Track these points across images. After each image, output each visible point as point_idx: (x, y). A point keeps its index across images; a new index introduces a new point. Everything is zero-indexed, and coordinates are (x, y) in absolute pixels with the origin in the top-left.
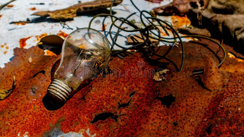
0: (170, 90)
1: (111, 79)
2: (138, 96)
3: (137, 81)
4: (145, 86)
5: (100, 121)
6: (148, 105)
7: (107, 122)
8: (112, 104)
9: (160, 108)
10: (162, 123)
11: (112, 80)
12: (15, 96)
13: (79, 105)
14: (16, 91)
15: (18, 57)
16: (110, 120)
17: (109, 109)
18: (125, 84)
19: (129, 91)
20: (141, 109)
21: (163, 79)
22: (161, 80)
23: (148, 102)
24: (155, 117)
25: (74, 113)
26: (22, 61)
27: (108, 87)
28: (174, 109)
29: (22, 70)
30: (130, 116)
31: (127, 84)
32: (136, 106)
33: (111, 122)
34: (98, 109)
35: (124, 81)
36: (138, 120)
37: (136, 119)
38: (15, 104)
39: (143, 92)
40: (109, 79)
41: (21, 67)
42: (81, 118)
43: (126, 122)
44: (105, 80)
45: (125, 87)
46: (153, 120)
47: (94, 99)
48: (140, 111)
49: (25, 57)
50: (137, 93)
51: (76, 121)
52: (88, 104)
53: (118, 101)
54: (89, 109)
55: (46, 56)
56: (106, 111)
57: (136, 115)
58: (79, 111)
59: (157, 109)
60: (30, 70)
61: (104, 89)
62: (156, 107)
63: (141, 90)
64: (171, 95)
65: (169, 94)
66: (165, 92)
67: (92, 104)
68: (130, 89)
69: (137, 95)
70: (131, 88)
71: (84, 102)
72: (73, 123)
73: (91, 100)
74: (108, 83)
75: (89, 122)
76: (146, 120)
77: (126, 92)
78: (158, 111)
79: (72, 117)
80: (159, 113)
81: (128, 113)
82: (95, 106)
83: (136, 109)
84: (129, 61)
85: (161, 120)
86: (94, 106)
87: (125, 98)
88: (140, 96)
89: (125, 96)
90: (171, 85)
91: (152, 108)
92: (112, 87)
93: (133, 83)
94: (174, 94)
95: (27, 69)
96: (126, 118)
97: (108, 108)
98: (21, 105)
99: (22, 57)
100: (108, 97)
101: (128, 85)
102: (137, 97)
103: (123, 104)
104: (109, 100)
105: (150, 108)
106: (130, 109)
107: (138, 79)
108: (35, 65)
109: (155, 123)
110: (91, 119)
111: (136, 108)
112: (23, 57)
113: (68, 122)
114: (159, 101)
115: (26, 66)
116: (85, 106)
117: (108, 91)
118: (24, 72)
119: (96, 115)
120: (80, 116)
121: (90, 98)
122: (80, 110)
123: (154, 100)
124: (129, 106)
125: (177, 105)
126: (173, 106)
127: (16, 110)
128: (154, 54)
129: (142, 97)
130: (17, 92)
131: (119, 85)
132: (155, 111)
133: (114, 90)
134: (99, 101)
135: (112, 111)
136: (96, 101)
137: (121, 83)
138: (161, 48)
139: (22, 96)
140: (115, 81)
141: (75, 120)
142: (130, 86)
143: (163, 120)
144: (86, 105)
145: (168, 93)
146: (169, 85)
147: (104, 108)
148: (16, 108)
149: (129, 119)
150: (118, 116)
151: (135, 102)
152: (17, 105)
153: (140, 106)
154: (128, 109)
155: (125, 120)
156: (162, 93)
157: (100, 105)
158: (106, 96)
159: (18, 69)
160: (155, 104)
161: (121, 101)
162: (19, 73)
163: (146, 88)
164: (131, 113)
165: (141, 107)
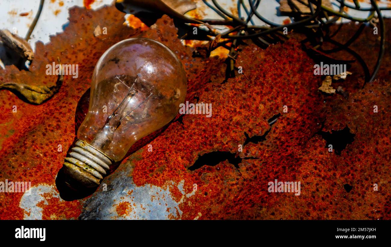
0: (347, 120)
1: (237, 87)
2: (285, 124)
3: (286, 93)
4: (301, 103)
5: (206, 167)
6: (299, 144)
7: (219, 170)
8: (233, 135)
9: (322, 154)
10: (323, 184)
11: (238, 89)
12: (60, 100)
13: (170, 134)
14: (63, 91)
15: (75, 25)
16: (225, 167)
17: (226, 146)
18: (262, 98)
19: (270, 112)
20: (287, 151)
21: (338, 90)
22: (333, 91)
23: (301, 139)
24: (310, 172)
25: (160, 148)
26: (82, 33)
27: (229, 102)
28: (350, 157)
29: (80, 50)
30: (263, 163)
31: (266, 97)
32: (278, 143)
33: (226, 171)
34: (204, 144)
35: (261, 92)
36: (276, 173)
37: (273, 170)
38: (57, 118)
39: (295, 117)
40: (234, 87)
41: (79, 44)
42: (170, 158)
43: (254, 172)
44: (226, 89)
45: (262, 103)
46: (306, 177)
47: (199, 124)
48: (283, 154)
49: (89, 24)
50: (284, 118)
51: (162, 163)
52: (188, 132)
53: (246, 130)
54: (188, 144)
55: (126, 26)
56: (221, 148)
57: (275, 161)
58: (170, 144)
59: (315, 155)
60: (94, 52)
61: (222, 106)
62: (314, 151)
63: (292, 112)
64: (347, 129)
65: (343, 128)
66: (335, 122)
67: (195, 133)
68: (271, 109)
69: (283, 121)
70: (273, 106)
71: (180, 127)
72: (156, 167)
73: (193, 126)
74: (231, 94)
75: (185, 167)
76: (292, 176)
77: (262, 114)
78: (316, 161)
79: (155, 155)
80: (318, 164)
81: (262, 155)
82: (200, 138)
83: (278, 150)
84: (277, 53)
85: (321, 179)
86: (198, 139)
87: (259, 124)
88: (288, 124)
89: (259, 121)
90: (349, 108)
91: (306, 152)
92: (237, 103)
93: (278, 96)
94: (352, 128)
95: (89, 48)
96: (256, 165)
97: (225, 143)
98: (68, 121)
99: (83, 25)
100: (228, 122)
101: (268, 100)
102: (282, 125)
103: (255, 136)
104: (228, 128)
105: (303, 152)
106: (267, 147)
107: (289, 90)
108: (104, 42)
109: (308, 183)
110: (190, 162)
111: (277, 148)
112: (86, 24)
113: (146, 164)
114: (321, 140)
115: (89, 42)
116: (182, 136)
117: (228, 110)
118: (84, 54)
119: (199, 155)
120: (169, 155)
121: (192, 122)
122: (172, 143)
123: (314, 136)
124: (264, 142)
125: (356, 150)
126: (348, 152)
127: (57, 129)
128: (328, 39)
129: (292, 126)
130: (64, 94)
131: (252, 100)
132: (311, 160)
133: (241, 108)
134: (210, 129)
135: (231, 150)
136: (203, 128)
137: (255, 95)
138: (343, 27)
139: (71, 104)
140: (244, 92)
141: (160, 162)
142: (272, 102)
143: (324, 178)
144: (184, 135)
145: (341, 125)
146: (345, 108)
147: (216, 142)
148: (58, 125)
149: (262, 168)
150: (242, 159)
151: (276, 136)
152: (61, 120)
153: (286, 144)
154: (262, 147)
155: (254, 169)
156: (331, 124)
157: (210, 136)
158: (224, 119)
159: (73, 48)
160: (313, 146)
161: (250, 130)
162: (74, 56)
163: (302, 109)
164: (267, 155)
165: (287, 146)
